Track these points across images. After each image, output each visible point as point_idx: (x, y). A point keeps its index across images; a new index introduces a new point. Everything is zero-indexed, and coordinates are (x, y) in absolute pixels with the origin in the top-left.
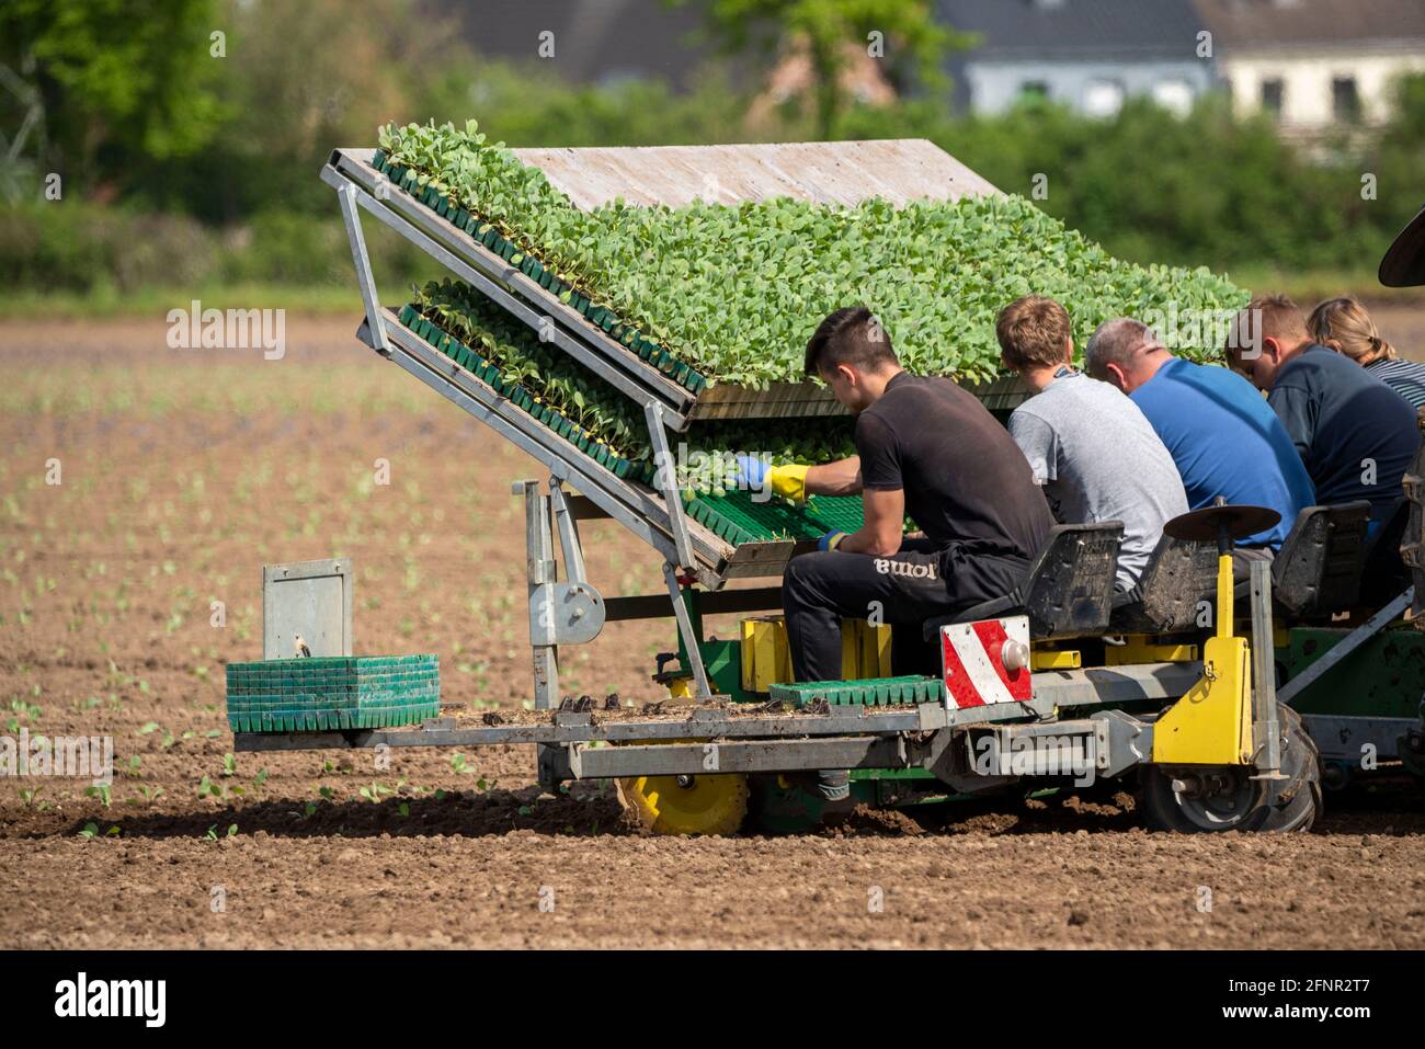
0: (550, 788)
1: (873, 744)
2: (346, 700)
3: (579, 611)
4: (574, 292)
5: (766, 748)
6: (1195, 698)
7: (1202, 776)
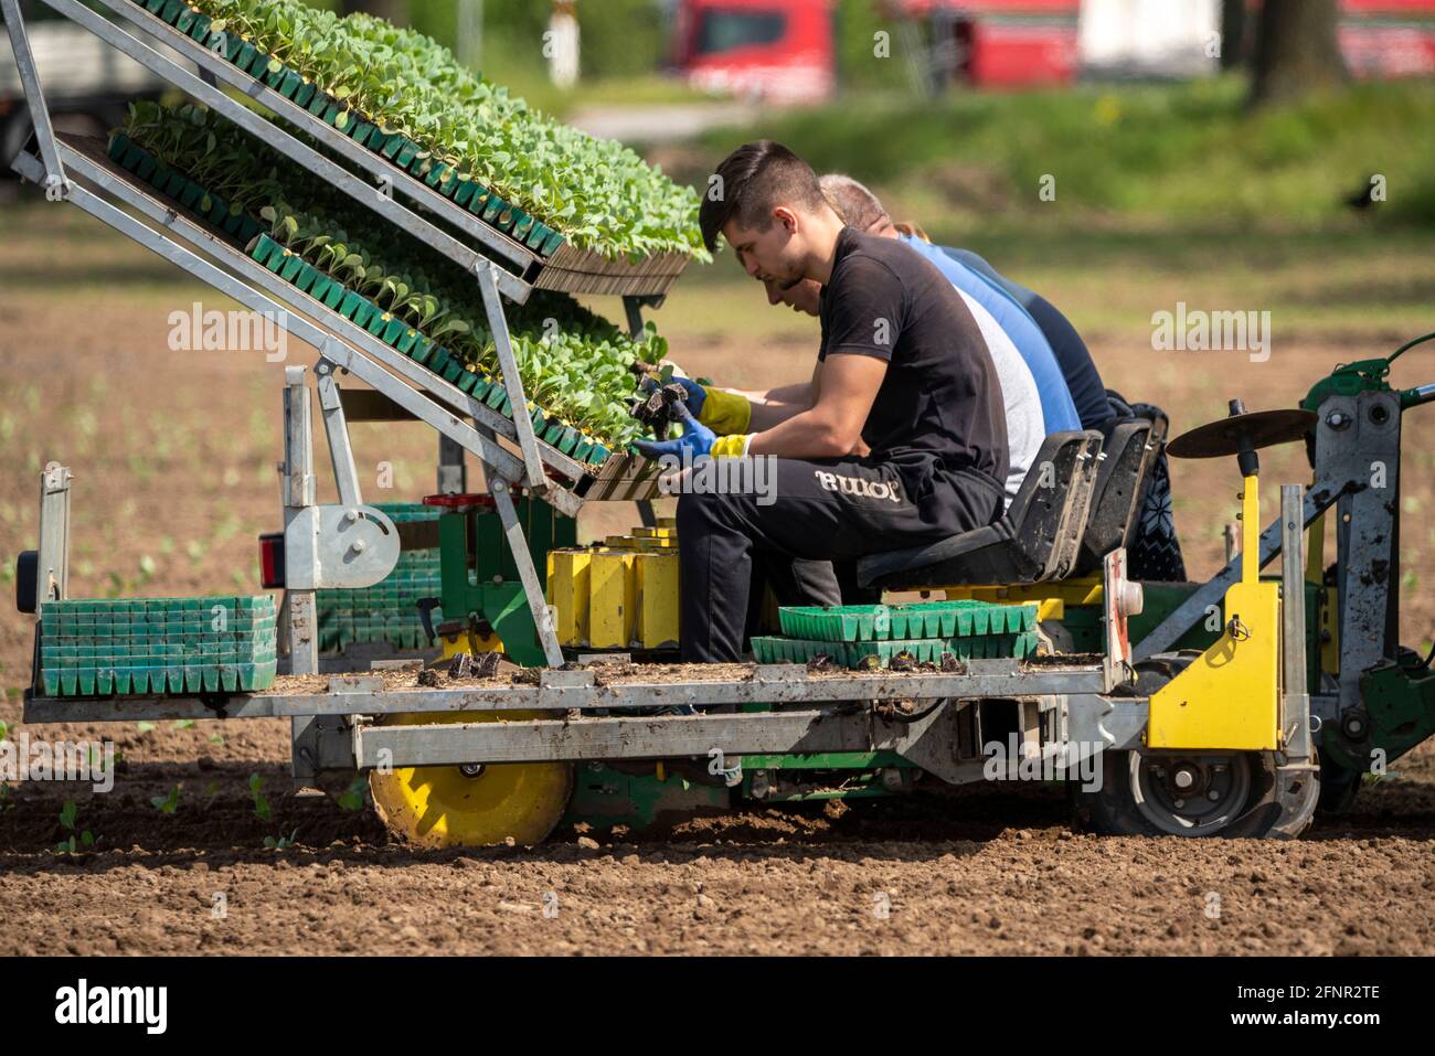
0: (310, 781)
1: (817, 721)
2: (233, 652)
3: (360, 544)
4: (351, 114)
5: (651, 727)
6: (1214, 661)
7: (1203, 766)
